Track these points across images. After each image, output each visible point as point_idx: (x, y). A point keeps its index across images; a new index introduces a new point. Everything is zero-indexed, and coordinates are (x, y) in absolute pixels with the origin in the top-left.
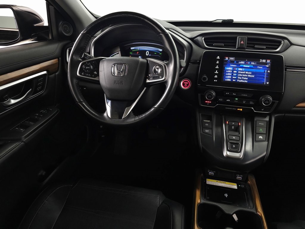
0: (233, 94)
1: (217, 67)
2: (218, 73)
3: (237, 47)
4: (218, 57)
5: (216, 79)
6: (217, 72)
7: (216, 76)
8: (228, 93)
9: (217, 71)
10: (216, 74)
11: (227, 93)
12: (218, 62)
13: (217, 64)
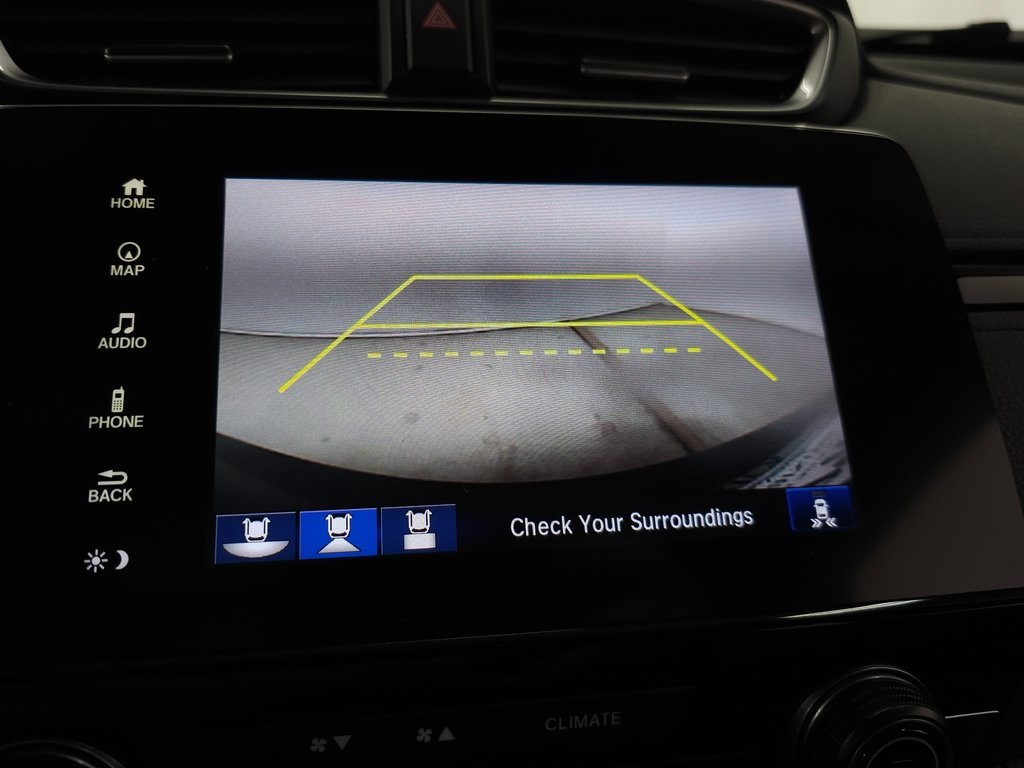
0: (424, 735)
1: (124, 335)
2: (135, 422)
3: (387, 75)
4: (136, 185)
5: (109, 526)
6: (118, 411)
7: (112, 486)
8: (342, 741)
9: (118, 404)
10: (116, 448)
11: (318, 745)
12: (128, 264)
13: (127, 293)
